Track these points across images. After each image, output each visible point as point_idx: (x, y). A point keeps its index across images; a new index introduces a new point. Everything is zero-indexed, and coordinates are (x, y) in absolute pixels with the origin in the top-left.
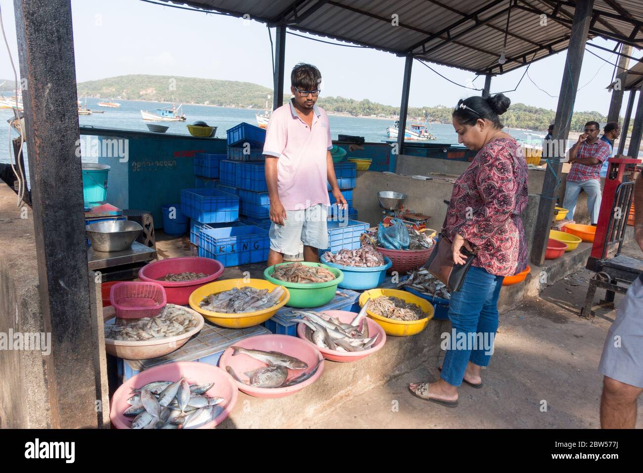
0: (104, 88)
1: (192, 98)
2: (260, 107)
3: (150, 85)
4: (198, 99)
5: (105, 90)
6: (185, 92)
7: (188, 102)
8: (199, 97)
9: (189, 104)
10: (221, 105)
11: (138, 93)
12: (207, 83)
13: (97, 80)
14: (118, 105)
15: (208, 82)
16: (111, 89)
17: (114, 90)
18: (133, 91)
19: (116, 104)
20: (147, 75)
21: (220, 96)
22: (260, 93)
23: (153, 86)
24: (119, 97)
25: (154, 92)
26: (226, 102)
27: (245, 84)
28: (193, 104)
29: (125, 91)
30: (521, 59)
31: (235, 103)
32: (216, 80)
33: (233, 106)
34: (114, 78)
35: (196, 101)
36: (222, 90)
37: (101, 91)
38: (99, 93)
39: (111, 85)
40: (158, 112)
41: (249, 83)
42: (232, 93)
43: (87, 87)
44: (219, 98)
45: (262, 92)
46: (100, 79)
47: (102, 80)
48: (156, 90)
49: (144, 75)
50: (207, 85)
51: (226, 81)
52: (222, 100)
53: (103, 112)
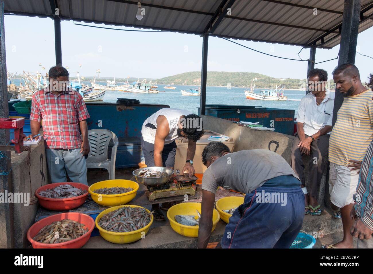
0: (176, 79)
1: (221, 83)
2: (260, 87)
3: (198, 77)
4: (224, 83)
5: (176, 81)
6: (217, 80)
7: (218, 85)
9: (219, 86)
10: (237, 86)
11: (193, 81)
13: (173, 75)
14: (175, 88)
15: (230, 73)
16: (179, 80)
17: (181, 80)
18: (190, 81)
19: (173, 87)
20: (198, 72)
21: (236, 81)
22: (261, 78)
24: (183, 84)
26: (239, 85)
27: (251, 74)
28: (221, 86)
29: (186, 80)
30: (338, 30)
31: (244, 85)
32: (235, 72)
33: (244, 87)
34: (181, 74)
35: (223, 85)
36: (238, 78)
37: (175, 81)
38: (174, 82)
39: (179, 78)
40: (190, 91)
41: (254, 73)
42: (243, 79)
43: (168, 79)
44: (236, 83)
45: (262, 78)
46: (175, 75)
47: (175, 76)
49: (196, 72)
51: (241, 73)
52: (238, 83)
53: (165, 92)
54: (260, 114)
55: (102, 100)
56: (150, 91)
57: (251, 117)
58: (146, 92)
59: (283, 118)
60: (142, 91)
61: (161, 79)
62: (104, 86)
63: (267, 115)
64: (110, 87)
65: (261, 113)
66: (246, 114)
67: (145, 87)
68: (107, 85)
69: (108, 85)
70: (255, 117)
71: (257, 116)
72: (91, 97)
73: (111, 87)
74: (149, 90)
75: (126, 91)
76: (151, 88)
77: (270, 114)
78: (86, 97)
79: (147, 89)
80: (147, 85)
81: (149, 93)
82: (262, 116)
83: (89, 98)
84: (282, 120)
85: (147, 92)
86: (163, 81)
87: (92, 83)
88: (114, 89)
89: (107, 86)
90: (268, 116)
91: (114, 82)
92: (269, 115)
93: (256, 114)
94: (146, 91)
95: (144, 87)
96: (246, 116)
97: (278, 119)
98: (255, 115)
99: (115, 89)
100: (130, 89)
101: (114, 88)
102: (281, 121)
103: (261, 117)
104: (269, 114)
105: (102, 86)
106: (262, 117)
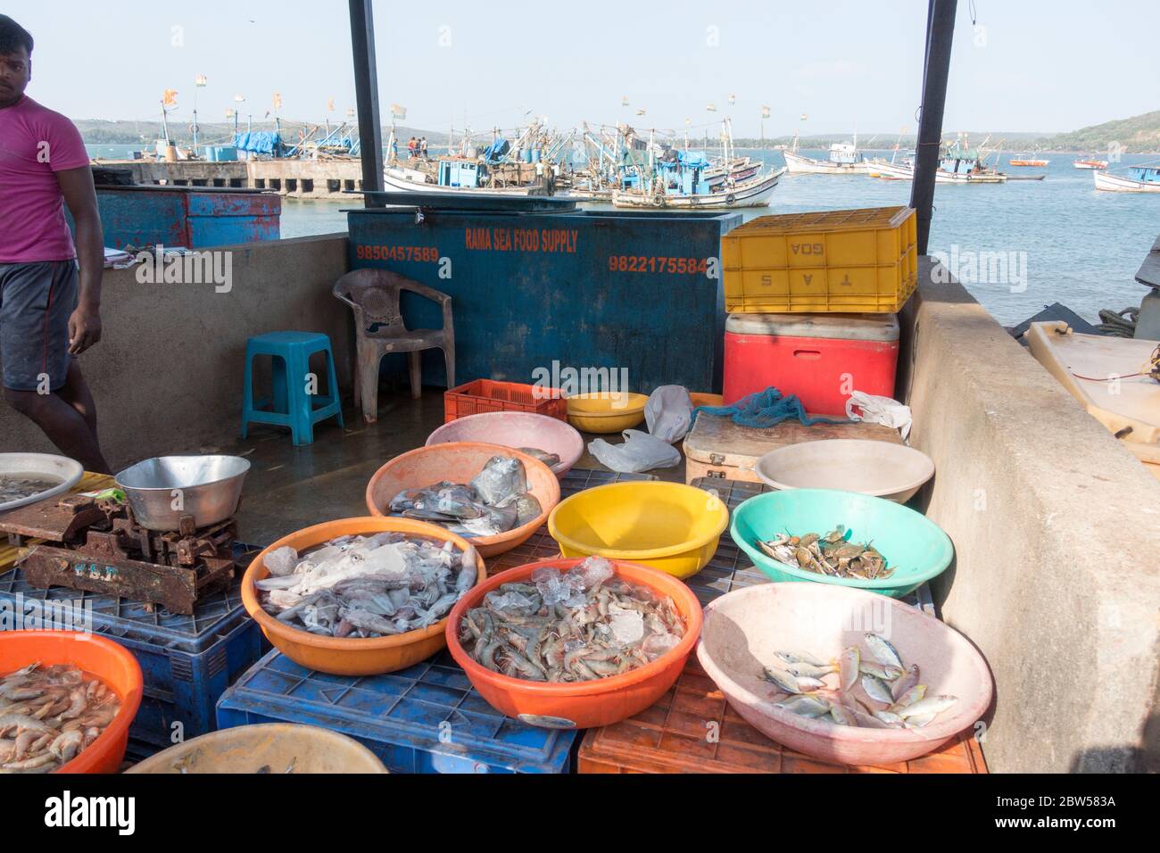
53: (1041, 179)
54: (529, 233)
55: (766, 202)
56: (973, 177)
57: (488, 244)
58: (958, 181)
59: (653, 261)
60: (946, 175)
61: (1074, 133)
62: (820, 163)
63: (563, 242)
64: (839, 165)
65: (536, 232)
66: (468, 231)
67: (958, 161)
68: (832, 159)
69: (834, 158)
70: (508, 244)
71: (516, 240)
72: (730, 195)
73: (843, 165)
74: (969, 171)
75: (889, 178)
76: (979, 167)
77: (578, 237)
78: (716, 194)
79: (963, 167)
80: (965, 155)
81: (970, 182)
82: (541, 241)
83: (724, 199)
84: (648, 266)
85: (962, 178)
86: (1083, 140)
87: (785, 155)
88: (850, 170)
89: (829, 161)
90: (571, 245)
91: (851, 149)
92: (574, 240)
93: (512, 235)
94: (959, 176)
95: (953, 163)
96: (468, 238)
97: (625, 263)
98: (508, 236)
99: (856, 171)
100: (904, 172)
101: (853, 167)
102: (642, 275)
103: (536, 249)
104: (575, 234)
105: (815, 161)
106: (540, 248)
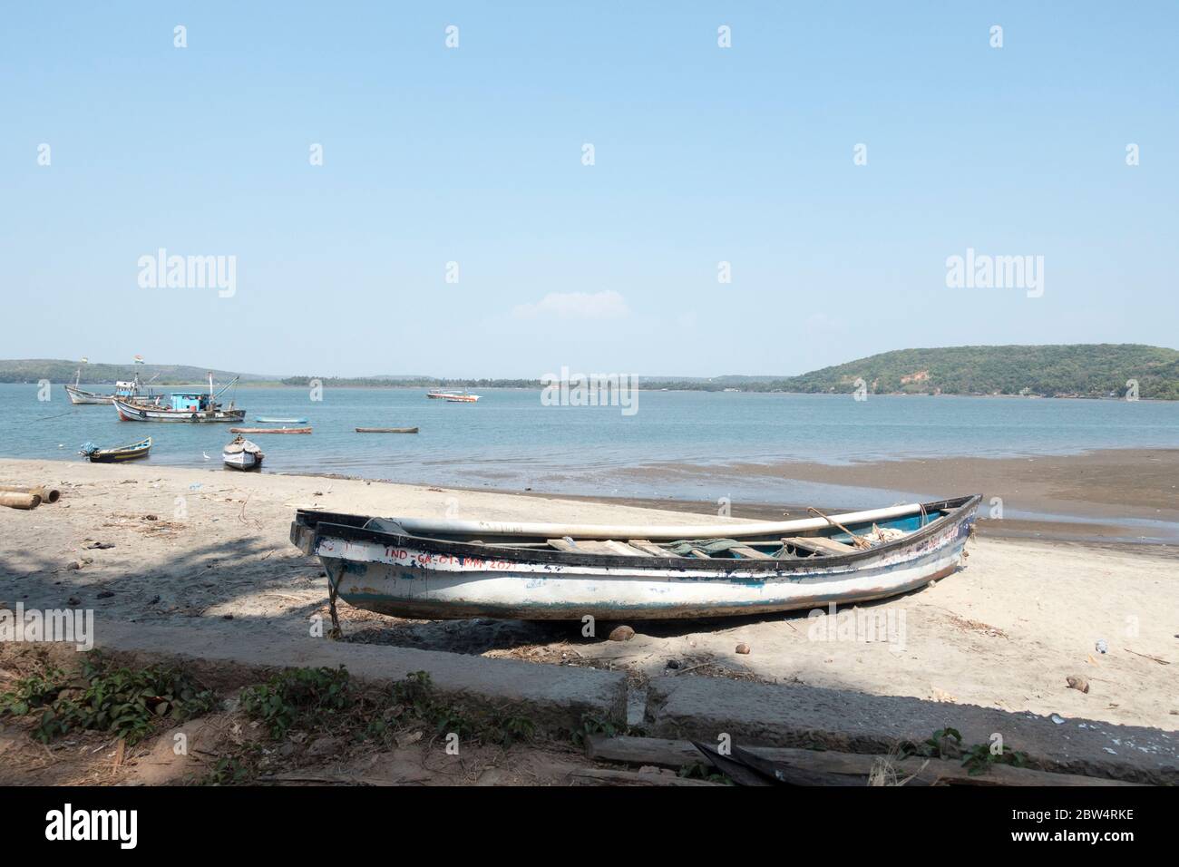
0: (846, 376)
8: (1012, 382)
11: (898, 381)
12: (1036, 353)
16: (855, 377)
23: (926, 367)
25: (927, 377)
38: (834, 386)
39: (856, 371)
43: (821, 376)
48: (930, 373)
50: (1035, 356)
